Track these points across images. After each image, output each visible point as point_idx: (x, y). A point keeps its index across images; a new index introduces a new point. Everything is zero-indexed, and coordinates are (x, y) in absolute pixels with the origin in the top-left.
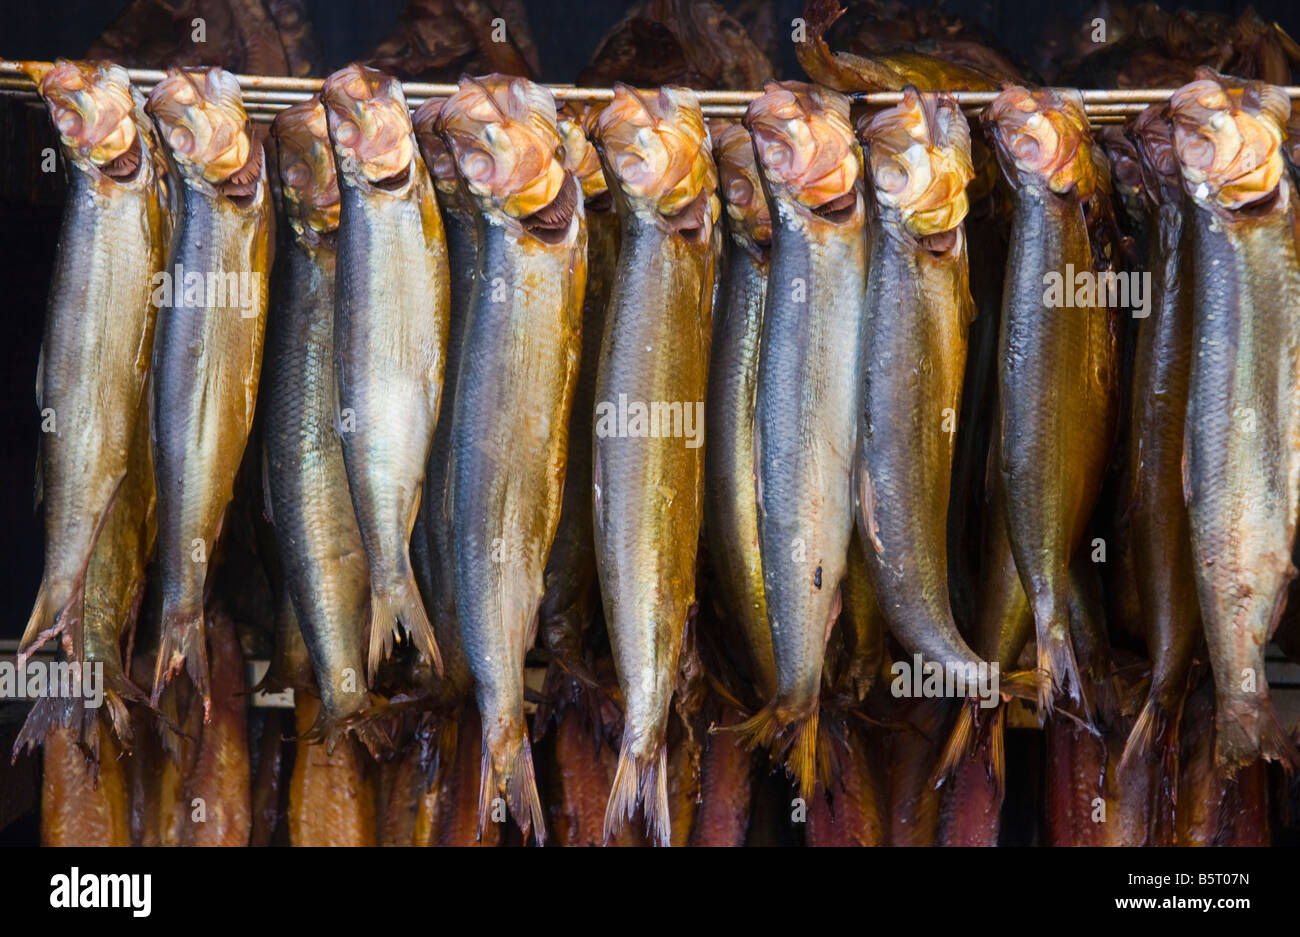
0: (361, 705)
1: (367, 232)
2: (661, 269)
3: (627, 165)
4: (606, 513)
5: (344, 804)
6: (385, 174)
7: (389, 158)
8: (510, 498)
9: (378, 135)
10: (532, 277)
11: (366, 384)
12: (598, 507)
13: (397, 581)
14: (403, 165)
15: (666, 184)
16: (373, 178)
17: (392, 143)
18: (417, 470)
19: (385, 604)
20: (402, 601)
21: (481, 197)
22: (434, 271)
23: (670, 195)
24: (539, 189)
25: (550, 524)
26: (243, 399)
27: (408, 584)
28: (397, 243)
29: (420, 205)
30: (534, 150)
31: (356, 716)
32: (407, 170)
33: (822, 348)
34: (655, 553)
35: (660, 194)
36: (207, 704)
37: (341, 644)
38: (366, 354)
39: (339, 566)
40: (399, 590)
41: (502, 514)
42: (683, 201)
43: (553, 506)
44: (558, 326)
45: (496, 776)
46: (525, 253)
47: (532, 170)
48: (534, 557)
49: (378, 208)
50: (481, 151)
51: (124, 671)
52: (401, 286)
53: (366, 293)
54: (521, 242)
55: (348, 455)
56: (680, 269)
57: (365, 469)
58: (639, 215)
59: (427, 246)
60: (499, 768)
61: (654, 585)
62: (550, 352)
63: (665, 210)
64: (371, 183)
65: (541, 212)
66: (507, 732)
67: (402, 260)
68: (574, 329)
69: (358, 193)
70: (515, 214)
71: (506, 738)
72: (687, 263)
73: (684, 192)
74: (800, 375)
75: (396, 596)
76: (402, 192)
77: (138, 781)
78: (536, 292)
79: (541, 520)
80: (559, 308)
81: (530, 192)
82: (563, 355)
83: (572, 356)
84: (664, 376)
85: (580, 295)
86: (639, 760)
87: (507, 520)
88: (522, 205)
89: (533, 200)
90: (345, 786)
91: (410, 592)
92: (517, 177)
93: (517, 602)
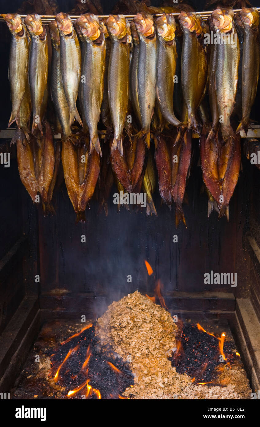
0: (71, 134)
1: (65, 45)
2: (119, 50)
3: (112, 30)
4: (110, 96)
5: (71, 156)
6: (68, 33)
7: (68, 30)
8: (93, 94)
9: (66, 26)
10: (95, 52)
11: (66, 73)
12: (109, 95)
13: (74, 110)
14: (71, 31)
15: (119, 33)
16: (66, 34)
17: (69, 27)
18: (76, 89)
19: (72, 114)
20: (75, 113)
21: (85, 37)
22: (78, 52)
23: (120, 35)
24: (96, 35)
25: (101, 99)
26: (45, 77)
27: (76, 111)
28: (71, 47)
29: (75, 39)
30: (95, 28)
31: (70, 137)
32: (72, 33)
33: (149, 64)
34: (119, 103)
35: (118, 35)
36: (42, 133)
37: (66, 123)
38: (66, 68)
39: (65, 109)
40: (74, 111)
41: (92, 97)
42: (122, 37)
43: (102, 96)
44: (101, 61)
45: (93, 144)
46: (94, 48)
47: (94, 32)
48: (98, 105)
49: (67, 40)
50: (86, 29)
51: (28, 129)
52: (72, 55)
53: (65, 56)
54: (93, 46)
55: (64, 87)
56: (122, 50)
57: (67, 89)
58: (114, 39)
59: (76, 47)
60: (93, 143)
61: (119, 109)
62: (99, 66)
63: (119, 39)
64: (65, 35)
65: (97, 40)
66: (94, 136)
67: (72, 50)
68: (104, 62)
69: (63, 37)
70: (92, 40)
71: (94, 137)
72: (124, 49)
73: (123, 35)
74: (145, 69)
75: (74, 113)
76: (71, 37)
77: (34, 153)
78: (96, 55)
79: (99, 98)
80: (101, 58)
81: (94, 36)
82: (102, 67)
83: (104, 67)
84: (120, 70)
85: (105, 55)
86: (117, 140)
87: (93, 98)
88: (93, 38)
89: (95, 37)
90: (71, 152)
91: (76, 112)
92: (92, 33)
93: (95, 113)
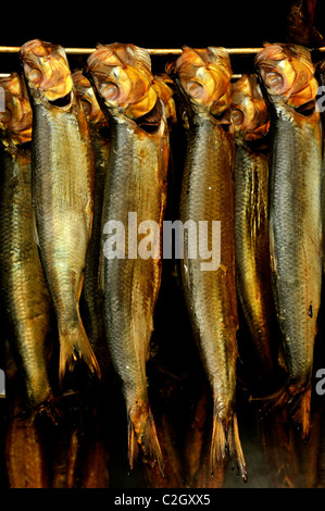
0: (49, 397)
2: (214, 144)
3: (192, 88)
4: (191, 280)
5: (32, 445)
6: (57, 97)
7: (60, 87)
8: (135, 275)
9: (52, 76)
10: (142, 152)
11: (51, 215)
12: (188, 277)
13: (73, 326)
14: (67, 92)
15: (214, 98)
16: (51, 99)
17: (61, 80)
18: (80, 260)
19: (66, 340)
20: (77, 337)
21: (112, 108)
22: (85, 153)
23: (217, 104)
24: (144, 103)
25: (155, 290)
27: (79, 328)
28: (65, 135)
29: (77, 116)
30: (140, 82)
31: (45, 403)
32: (68, 96)
34: (220, 302)
35: (211, 104)
37: (36, 364)
40: (75, 331)
41: (132, 285)
42: (223, 108)
43: (157, 281)
44: (156, 180)
46: (139, 138)
47: (139, 90)
48: (148, 308)
49: (54, 116)
50: (114, 84)
52: (67, 160)
53: (49, 163)
54: (135, 132)
56: (222, 145)
57: (53, 262)
58: (200, 115)
59: (82, 139)
60: (137, 431)
61: (221, 320)
62: (153, 194)
63: (214, 113)
64: (50, 102)
65: (146, 115)
66: (140, 409)
67: (69, 145)
68: (164, 182)
69: (43, 108)
70: (132, 117)
71: (139, 413)
72: (225, 143)
73: (223, 103)
75: (73, 335)
76: (67, 108)
78: (144, 160)
79: (151, 288)
80: (156, 170)
81: (139, 104)
82: (160, 197)
83: (164, 197)
84: (219, 204)
85: (166, 164)
86: (223, 421)
87: (134, 288)
88: (135, 111)
89: (141, 109)
90: (33, 436)
91: (81, 332)
92: (132, 96)
93: (141, 334)
